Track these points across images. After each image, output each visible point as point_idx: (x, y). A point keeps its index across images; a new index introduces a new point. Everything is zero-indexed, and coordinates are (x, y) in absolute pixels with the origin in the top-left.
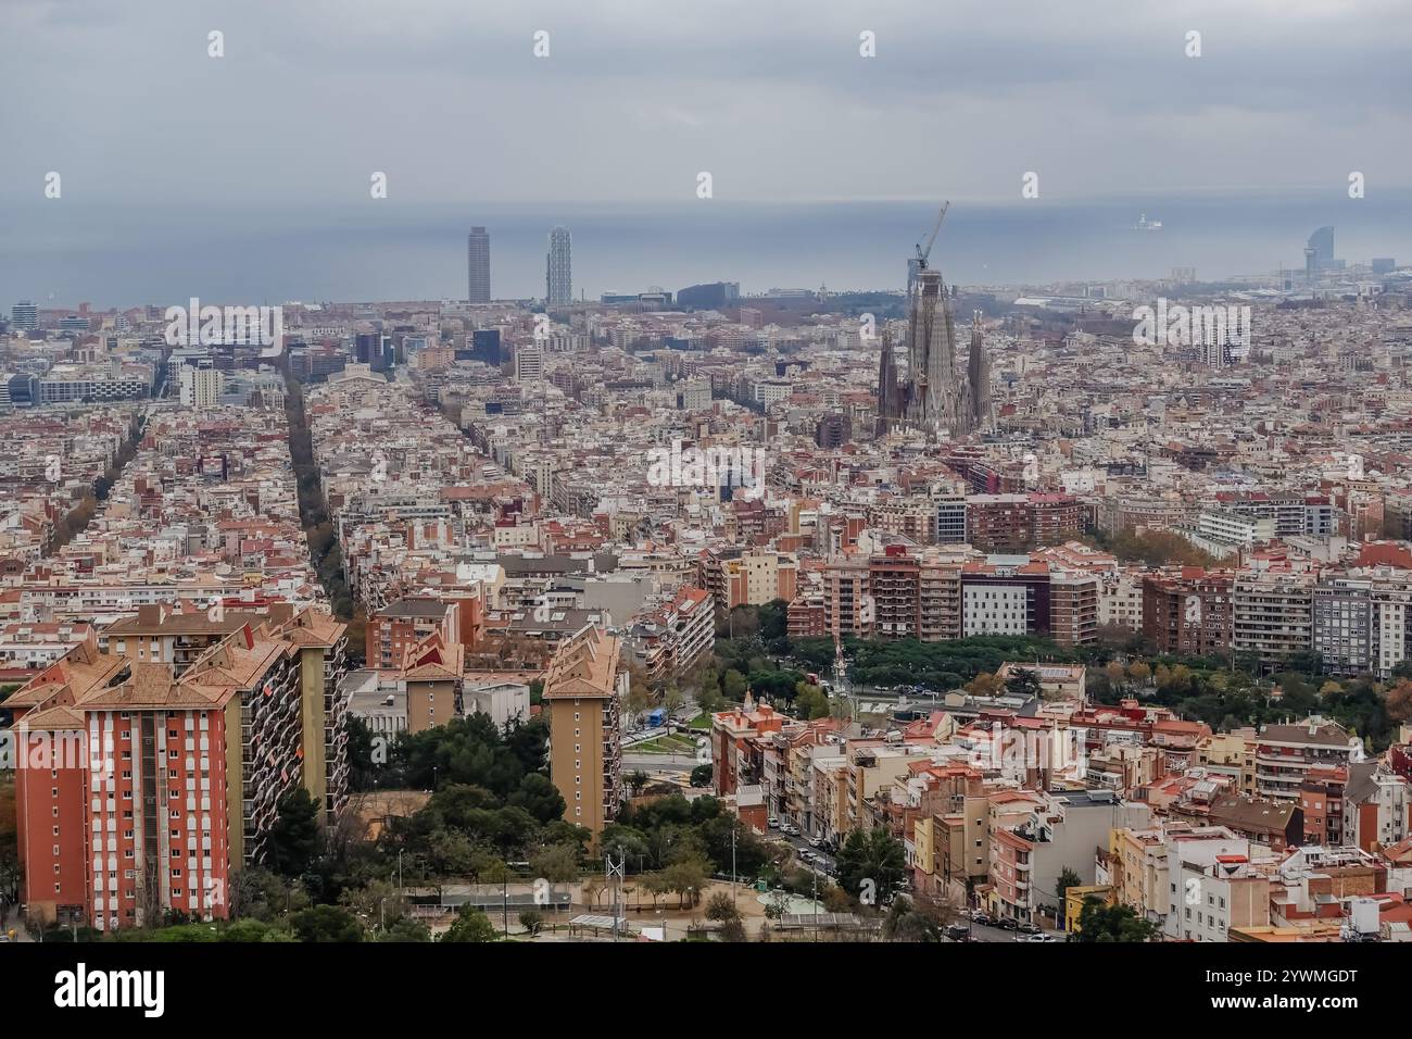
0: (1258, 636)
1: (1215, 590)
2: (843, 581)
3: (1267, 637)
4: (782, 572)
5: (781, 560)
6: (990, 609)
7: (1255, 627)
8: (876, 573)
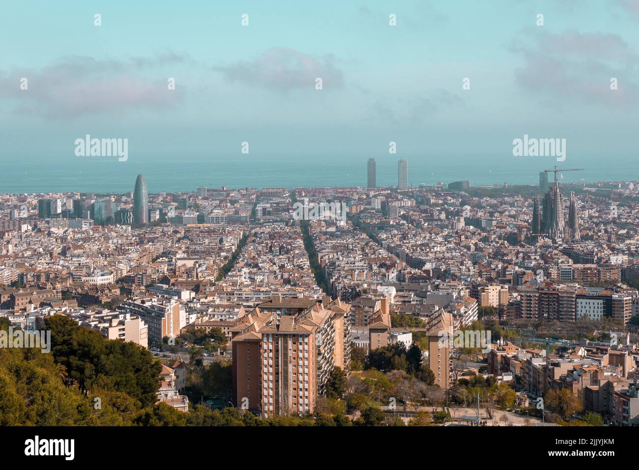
2: (528, 296)
4: (503, 292)
5: (502, 287)
6: (588, 308)
8: (541, 293)
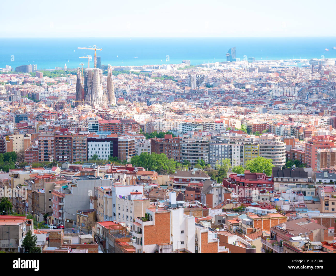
0: (191, 158)
1: (176, 142)
2: (45, 141)
3: (193, 158)
4: (26, 140)
5: (25, 136)
6: (97, 150)
7: (189, 155)
8: (57, 138)
